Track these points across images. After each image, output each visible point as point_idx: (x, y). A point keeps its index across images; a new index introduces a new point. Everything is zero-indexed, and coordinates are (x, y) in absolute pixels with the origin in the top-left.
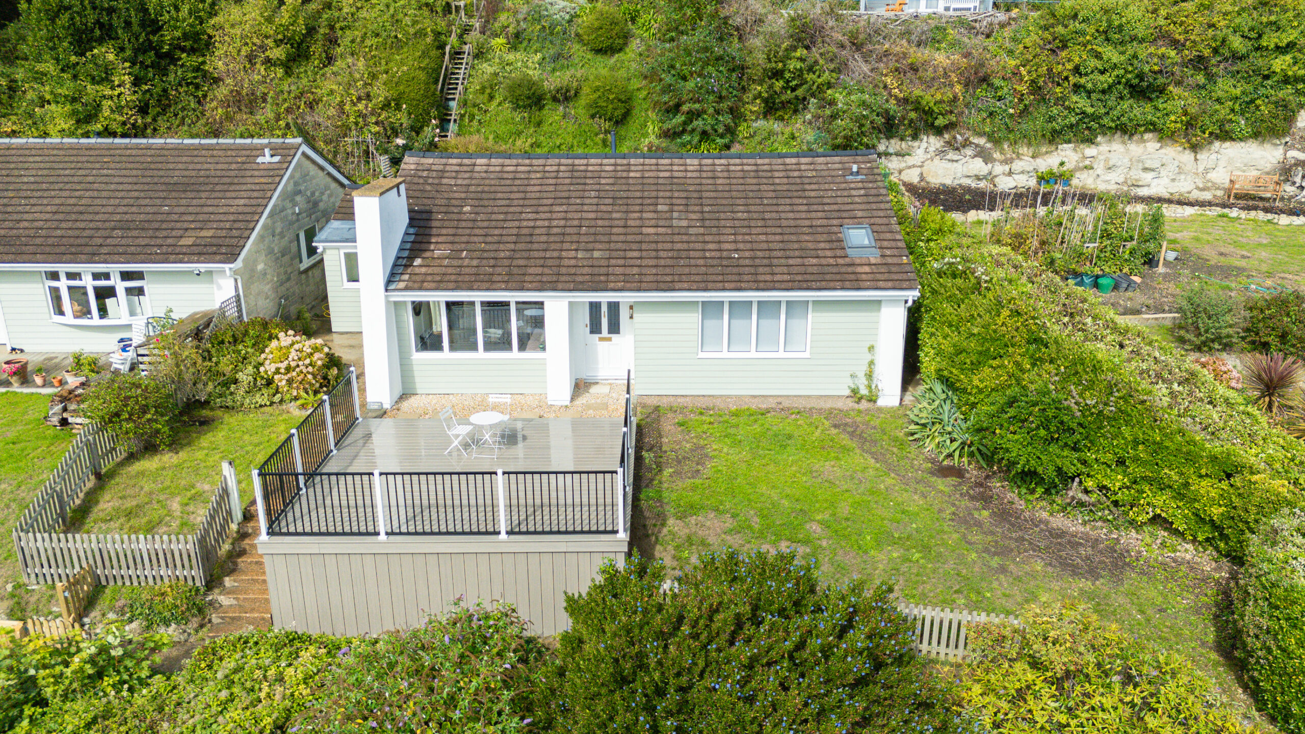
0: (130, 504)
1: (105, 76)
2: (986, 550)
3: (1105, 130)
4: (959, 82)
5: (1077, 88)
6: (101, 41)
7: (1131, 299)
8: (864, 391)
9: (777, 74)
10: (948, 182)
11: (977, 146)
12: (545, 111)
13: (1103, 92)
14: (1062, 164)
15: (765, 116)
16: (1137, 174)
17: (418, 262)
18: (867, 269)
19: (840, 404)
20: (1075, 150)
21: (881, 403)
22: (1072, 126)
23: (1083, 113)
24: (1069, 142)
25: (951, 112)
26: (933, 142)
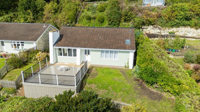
0: (10, 76)
1: (29, 14)
2: (138, 94)
3: (181, 25)
4: (156, 17)
5: (176, 18)
6: (29, 9)
7: (178, 54)
8: (127, 66)
9: (126, 15)
10: (153, 33)
11: (159, 27)
12: (91, 20)
13: (181, 19)
14: (173, 31)
15: (124, 22)
16: (186, 33)
17: (59, 42)
18: (128, 46)
19: (123, 68)
20: (176, 29)
21: (129, 68)
22: (175, 25)
23: (177, 23)
24: (175, 27)
25: (154, 22)
26: (152, 27)
